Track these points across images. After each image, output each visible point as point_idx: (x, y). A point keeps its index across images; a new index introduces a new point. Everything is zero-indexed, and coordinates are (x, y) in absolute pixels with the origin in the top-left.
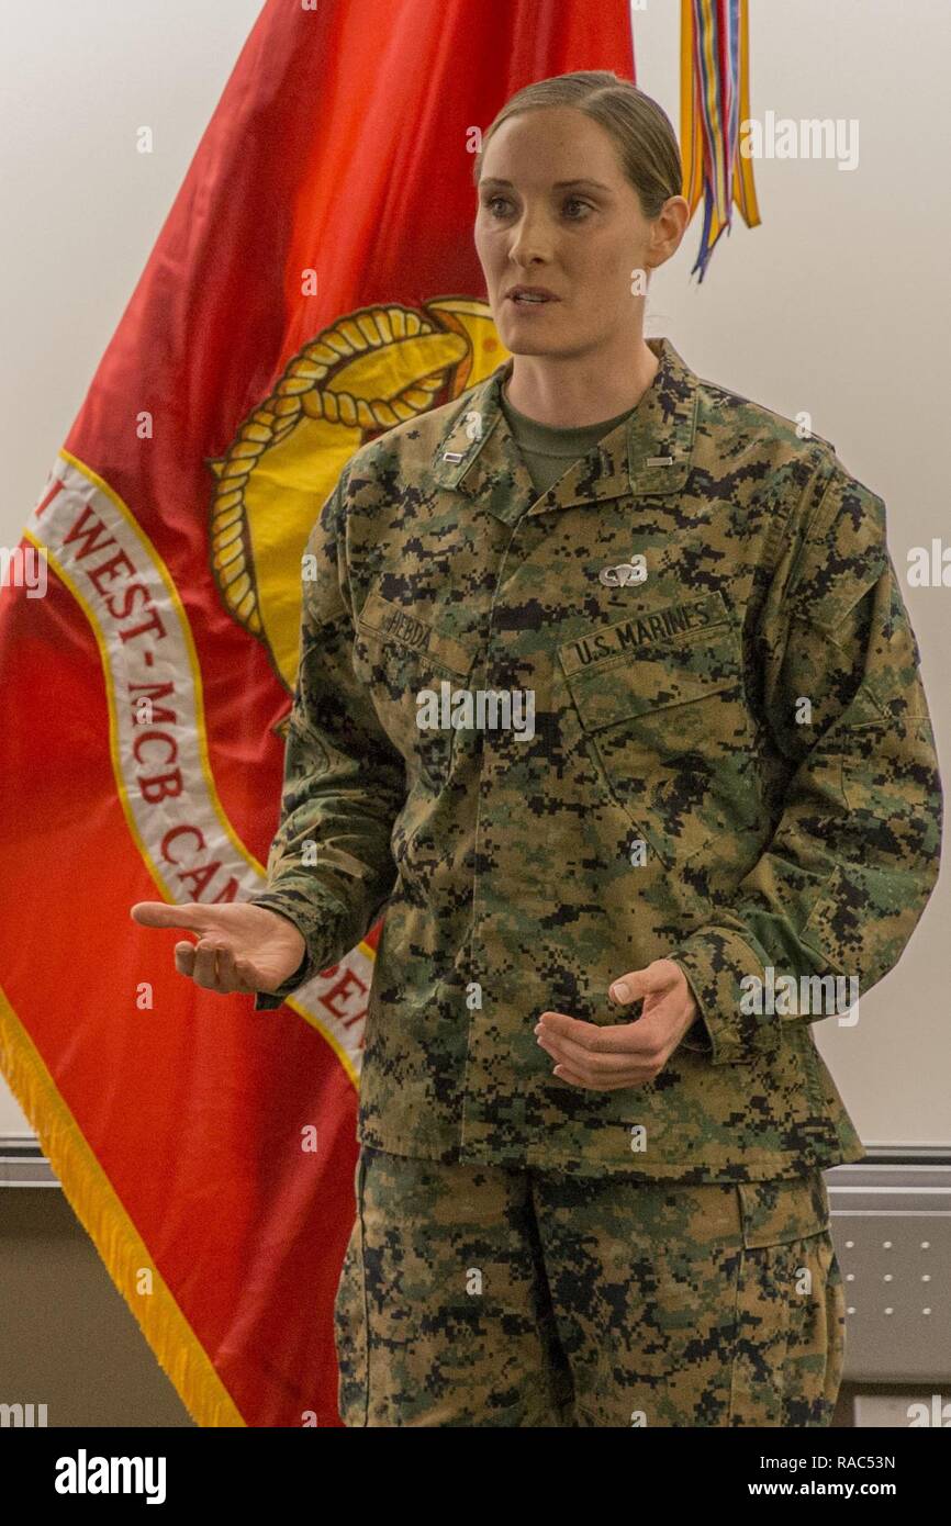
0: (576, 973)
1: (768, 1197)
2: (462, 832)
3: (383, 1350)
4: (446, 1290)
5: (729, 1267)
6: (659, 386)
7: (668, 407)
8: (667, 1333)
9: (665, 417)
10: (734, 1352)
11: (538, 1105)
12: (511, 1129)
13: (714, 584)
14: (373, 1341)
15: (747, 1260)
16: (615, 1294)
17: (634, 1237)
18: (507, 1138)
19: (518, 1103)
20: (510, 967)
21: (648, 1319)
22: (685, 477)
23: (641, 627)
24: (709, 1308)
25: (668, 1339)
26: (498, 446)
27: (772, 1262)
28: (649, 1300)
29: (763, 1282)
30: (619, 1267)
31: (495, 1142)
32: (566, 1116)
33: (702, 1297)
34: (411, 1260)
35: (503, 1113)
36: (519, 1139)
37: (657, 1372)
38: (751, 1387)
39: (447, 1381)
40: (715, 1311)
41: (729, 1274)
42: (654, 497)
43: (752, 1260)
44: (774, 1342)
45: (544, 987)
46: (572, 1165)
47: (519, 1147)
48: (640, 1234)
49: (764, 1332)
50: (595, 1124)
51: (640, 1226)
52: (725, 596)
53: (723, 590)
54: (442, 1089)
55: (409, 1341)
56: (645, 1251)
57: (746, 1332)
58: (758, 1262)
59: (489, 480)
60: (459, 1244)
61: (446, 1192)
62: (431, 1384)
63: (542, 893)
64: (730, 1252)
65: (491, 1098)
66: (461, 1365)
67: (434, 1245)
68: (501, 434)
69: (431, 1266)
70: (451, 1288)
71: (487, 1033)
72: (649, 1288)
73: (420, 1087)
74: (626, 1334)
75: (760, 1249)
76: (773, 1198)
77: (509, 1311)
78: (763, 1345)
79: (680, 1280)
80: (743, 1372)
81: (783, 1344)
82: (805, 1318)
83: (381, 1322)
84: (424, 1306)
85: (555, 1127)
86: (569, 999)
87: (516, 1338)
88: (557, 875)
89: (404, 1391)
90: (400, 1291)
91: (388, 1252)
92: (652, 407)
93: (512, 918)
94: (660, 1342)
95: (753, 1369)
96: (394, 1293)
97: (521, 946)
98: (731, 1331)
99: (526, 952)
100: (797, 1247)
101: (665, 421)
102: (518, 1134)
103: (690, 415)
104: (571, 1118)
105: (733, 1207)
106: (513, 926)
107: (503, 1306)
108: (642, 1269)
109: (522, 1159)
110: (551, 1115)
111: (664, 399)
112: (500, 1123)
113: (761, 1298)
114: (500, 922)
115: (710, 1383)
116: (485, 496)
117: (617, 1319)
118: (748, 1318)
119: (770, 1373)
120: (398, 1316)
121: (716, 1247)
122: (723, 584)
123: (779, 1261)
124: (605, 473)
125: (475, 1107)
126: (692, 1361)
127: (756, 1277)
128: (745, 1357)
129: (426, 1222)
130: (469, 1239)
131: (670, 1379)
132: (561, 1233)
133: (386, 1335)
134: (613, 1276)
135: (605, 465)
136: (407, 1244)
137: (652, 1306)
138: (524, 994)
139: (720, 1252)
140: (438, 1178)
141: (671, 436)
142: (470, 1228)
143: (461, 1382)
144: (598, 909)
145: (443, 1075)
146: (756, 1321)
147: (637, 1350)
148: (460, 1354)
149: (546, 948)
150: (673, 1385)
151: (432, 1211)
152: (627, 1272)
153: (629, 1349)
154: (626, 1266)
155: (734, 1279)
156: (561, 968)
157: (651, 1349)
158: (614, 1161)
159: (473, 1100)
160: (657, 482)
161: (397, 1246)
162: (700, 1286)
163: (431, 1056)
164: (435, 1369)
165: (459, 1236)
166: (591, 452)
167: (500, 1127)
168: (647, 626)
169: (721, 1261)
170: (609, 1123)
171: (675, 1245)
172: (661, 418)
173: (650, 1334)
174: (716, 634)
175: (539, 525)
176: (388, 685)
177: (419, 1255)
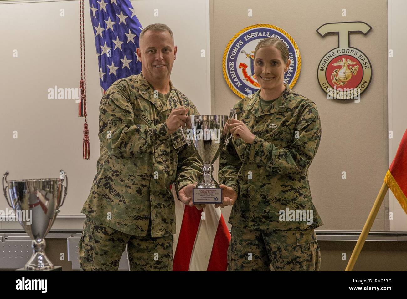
0: (266, 194)
1: (302, 236)
2: (246, 171)
3: (233, 261)
4: (245, 251)
5: (294, 248)
6: (283, 93)
7: (285, 96)
8: (284, 260)
9: (284, 98)
10: (296, 263)
11: (261, 219)
12: (257, 223)
13: (287, 126)
14: (232, 259)
15: (298, 247)
16: (275, 253)
17: (277, 243)
18: (256, 224)
19: (258, 218)
20: (255, 195)
21: (280, 257)
22: (286, 109)
23: (274, 134)
24: (291, 255)
25: (284, 261)
26: (257, 103)
27: (303, 247)
28: (280, 254)
29: (301, 251)
30: (275, 248)
31: (254, 225)
32: (266, 220)
33: (290, 253)
34: (238, 245)
35: (255, 220)
36: (259, 225)
37: (282, 267)
38: (299, 269)
39: (244, 267)
40: (292, 256)
41: (294, 250)
42: (280, 113)
43: (299, 247)
44: (304, 261)
45: (261, 198)
46: (268, 229)
47: (258, 226)
48: (278, 242)
49: (301, 260)
50: (271, 221)
51: (278, 241)
52: (289, 128)
53: (289, 127)
54: (243, 216)
55: (238, 259)
56: (279, 245)
57: (298, 259)
58: (300, 247)
59: (255, 109)
60: (247, 243)
61: (245, 233)
62: (241, 267)
63: (260, 182)
64: (295, 245)
65: (253, 218)
66: (247, 264)
67: (243, 243)
68: (258, 101)
69: (242, 246)
70: (246, 250)
71: (252, 207)
72: (280, 252)
73: (239, 215)
74: (277, 260)
75: (300, 245)
76: (303, 236)
77: (255, 255)
78: (301, 262)
79: (285, 250)
80: (298, 267)
81: (305, 262)
82: (310, 257)
83: (233, 256)
84: (241, 253)
85: (264, 222)
86: (265, 200)
87: (257, 260)
88: (262, 178)
89: (237, 268)
90: (236, 251)
91: (234, 244)
92: (281, 97)
93: (255, 186)
94: (282, 261)
95: (299, 266)
96: (235, 251)
97: (256, 191)
98: (295, 259)
99: (257, 192)
100: (309, 245)
101: (284, 99)
102: (258, 224)
103: (288, 98)
104: (267, 220)
105: (295, 238)
106: (255, 187)
107: (255, 254)
108: (279, 248)
109: (259, 228)
110: (264, 220)
111: (284, 95)
112: (255, 222)
113: (301, 253)
114: (253, 187)
115: (291, 268)
116: (254, 112)
117: (275, 257)
118: (298, 257)
119: (303, 267)
120: (236, 255)
121: (292, 244)
122: (289, 126)
123: (304, 247)
124: (272, 108)
125: (251, 219)
126: (288, 264)
127: (300, 250)
128: (298, 264)
129: (241, 239)
130: (249, 242)
131: (284, 268)
132: (267, 242)
133: (234, 258)
134: (274, 250)
135: (273, 107)
136: (238, 243)
137: (281, 255)
138: (257, 199)
139: (293, 245)
140: (243, 231)
141: (284, 102)
142: (249, 240)
143: (247, 267)
144: (269, 183)
145: (243, 213)
146: (300, 258)
147: (279, 263)
148: (247, 262)
149: (261, 191)
150: (285, 269)
151: (242, 237)
152: (276, 249)
153: (278, 263)
154: (276, 248)
155: (295, 250)
156: (263, 194)
157: (281, 263)
158: (275, 227)
159: (251, 218)
160: (281, 110)
161: (236, 243)
162: (289, 252)
163: (241, 210)
164: (242, 265)
165: (247, 241)
166: (271, 105)
167: (255, 223)
168: (275, 134)
169: (293, 247)
170: (273, 221)
171: (285, 244)
172: (283, 99)
173: (281, 260)
174: (288, 135)
175: (261, 118)
176: (236, 144)
177: (240, 244)
